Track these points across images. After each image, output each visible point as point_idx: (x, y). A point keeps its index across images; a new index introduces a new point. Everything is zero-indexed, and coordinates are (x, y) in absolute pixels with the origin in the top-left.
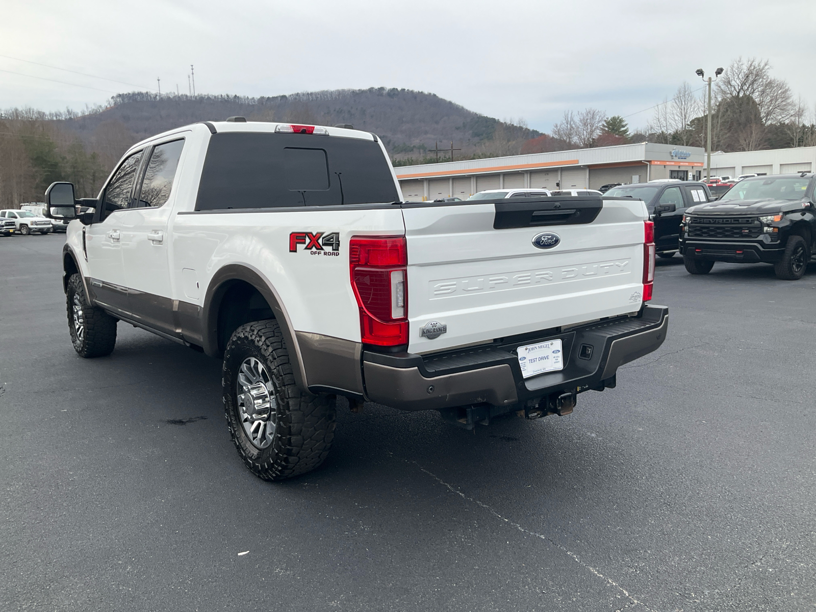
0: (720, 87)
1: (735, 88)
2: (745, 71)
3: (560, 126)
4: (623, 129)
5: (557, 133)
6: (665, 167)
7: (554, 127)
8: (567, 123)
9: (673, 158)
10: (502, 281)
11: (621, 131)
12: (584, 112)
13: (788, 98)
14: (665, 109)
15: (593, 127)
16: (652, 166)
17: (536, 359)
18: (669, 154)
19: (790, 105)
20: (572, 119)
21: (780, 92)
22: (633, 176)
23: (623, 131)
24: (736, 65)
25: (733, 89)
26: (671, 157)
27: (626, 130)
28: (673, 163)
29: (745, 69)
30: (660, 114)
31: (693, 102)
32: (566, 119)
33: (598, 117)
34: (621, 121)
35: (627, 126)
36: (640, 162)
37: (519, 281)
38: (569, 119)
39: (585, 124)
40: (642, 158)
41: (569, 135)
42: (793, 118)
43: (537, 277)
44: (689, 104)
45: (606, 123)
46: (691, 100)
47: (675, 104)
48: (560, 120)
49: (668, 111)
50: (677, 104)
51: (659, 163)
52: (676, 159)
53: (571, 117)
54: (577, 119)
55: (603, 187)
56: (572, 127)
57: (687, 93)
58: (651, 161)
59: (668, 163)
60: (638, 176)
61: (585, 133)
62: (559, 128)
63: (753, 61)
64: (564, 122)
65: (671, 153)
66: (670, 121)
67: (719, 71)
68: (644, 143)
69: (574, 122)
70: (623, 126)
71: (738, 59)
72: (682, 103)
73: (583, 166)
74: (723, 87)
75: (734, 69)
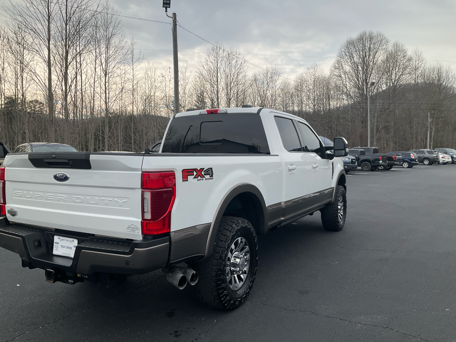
10: (40, 196)
17: (65, 246)
37: (49, 197)
43: (57, 197)
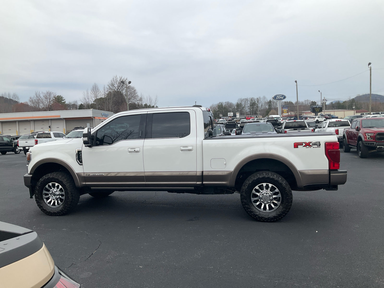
0: (110, 87)
1: (116, 88)
2: (119, 81)
3: (33, 98)
4: (63, 101)
5: (31, 101)
6: (100, 120)
7: (29, 99)
8: (37, 97)
9: (103, 116)
11: (62, 103)
12: (45, 92)
13: (136, 93)
14: (87, 94)
15: (50, 99)
16: (95, 119)
18: (101, 114)
19: (137, 96)
20: (39, 96)
21: (133, 91)
22: (87, 124)
23: (64, 102)
24: (115, 78)
25: (115, 88)
26: (101, 116)
27: (65, 102)
28: (103, 118)
29: (118, 80)
30: (85, 96)
31: (99, 92)
32: (36, 95)
33: (52, 95)
34: (62, 98)
35: (65, 100)
36: (90, 117)
38: (38, 95)
39: (46, 98)
40: (91, 116)
41: (38, 103)
42: (138, 102)
44: (98, 93)
45: (55, 98)
46: (98, 91)
47: (92, 93)
48: (33, 95)
49: (89, 95)
50: (93, 92)
51: (98, 118)
52: (104, 117)
53: (39, 94)
54: (42, 96)
55: (75, 128)
56: (39, 99)
57: (96, 88)
58: (95, 117)
59: (101, 118)
60: (89, 124)
61: (46, 102)
62: (32, 99)
63: (121, 77)
64: (35, 96)
65: (102, 114)
66: (90, 99)
67: (130, 82)
68: (92, 109)
69: (40, 97)
70: (63, 100)
71: (116, 76)
72: (95, 93)
73: (63, 118)
74: (111, 87)
75: (114, 80)
